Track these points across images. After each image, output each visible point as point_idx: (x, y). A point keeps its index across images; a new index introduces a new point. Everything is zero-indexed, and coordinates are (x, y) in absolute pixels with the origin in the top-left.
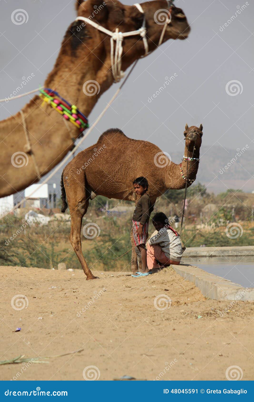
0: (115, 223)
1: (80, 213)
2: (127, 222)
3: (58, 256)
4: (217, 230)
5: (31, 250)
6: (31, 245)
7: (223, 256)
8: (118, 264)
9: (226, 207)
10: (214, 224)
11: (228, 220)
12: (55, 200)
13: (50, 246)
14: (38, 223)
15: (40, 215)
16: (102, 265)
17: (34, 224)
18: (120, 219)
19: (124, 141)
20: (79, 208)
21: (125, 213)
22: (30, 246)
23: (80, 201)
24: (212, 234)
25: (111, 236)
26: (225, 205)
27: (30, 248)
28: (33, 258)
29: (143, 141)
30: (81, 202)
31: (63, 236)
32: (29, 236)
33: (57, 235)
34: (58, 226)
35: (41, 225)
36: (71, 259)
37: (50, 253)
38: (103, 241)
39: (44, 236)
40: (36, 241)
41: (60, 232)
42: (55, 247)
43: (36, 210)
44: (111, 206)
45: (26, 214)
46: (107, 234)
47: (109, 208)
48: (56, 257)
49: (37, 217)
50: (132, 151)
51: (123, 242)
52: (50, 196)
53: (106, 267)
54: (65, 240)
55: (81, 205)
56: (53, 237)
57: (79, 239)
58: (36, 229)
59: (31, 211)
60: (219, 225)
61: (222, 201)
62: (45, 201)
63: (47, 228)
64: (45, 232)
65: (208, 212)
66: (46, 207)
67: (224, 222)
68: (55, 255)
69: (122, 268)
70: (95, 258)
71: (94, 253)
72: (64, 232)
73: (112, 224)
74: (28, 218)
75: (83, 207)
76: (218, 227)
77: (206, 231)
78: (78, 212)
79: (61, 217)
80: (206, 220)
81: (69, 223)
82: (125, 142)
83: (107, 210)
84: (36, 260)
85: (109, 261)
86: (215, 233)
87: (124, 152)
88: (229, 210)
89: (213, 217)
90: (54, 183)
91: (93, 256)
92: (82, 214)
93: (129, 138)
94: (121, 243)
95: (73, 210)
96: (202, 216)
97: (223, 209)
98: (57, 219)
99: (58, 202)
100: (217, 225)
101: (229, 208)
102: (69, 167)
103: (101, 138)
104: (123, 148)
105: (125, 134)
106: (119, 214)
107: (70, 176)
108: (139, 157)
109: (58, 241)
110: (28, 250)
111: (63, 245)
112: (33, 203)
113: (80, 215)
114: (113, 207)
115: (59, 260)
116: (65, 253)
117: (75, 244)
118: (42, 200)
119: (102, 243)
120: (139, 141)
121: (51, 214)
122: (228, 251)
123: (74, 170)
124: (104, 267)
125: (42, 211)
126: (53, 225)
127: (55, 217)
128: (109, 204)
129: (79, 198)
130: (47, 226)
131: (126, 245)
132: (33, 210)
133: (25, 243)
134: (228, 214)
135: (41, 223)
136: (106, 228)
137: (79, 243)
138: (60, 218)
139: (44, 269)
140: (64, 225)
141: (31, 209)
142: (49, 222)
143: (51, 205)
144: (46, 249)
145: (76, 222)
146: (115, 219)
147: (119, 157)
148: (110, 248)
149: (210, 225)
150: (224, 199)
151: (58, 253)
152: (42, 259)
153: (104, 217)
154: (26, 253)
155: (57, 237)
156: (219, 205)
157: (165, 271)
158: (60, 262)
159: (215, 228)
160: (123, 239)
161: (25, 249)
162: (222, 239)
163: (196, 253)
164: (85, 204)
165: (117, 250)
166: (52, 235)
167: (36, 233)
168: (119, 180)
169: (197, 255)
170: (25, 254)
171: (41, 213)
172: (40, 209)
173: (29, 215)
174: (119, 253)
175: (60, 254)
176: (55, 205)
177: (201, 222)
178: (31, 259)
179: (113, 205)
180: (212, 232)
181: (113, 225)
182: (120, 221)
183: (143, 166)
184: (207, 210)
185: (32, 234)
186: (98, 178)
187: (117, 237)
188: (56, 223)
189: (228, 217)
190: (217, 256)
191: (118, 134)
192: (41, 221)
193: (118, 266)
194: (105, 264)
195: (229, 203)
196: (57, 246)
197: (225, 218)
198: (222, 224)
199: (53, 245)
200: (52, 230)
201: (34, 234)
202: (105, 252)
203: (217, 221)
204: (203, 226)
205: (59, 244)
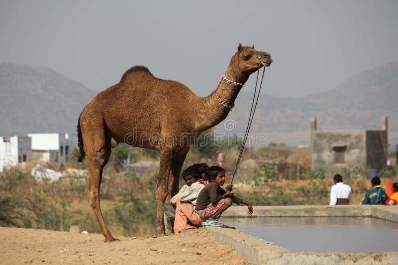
0: (138, 180)
1: (99, 164)
2: (151, 179)
3: (70, 218)
4: (258, 189)
5: (38, 211)
6: (38, 205)
7: (264, 217)
8: (142, 227)
9: (267, 163)
10: (253, 183)
11: (270, 178)
12: (67, 153)
13: (61, 206)
14: (46, 180)
15: (49, 171)
16: (122, 229)
17: (42, 181)
18: (144, 175)
19: (149, 81)
20: (98, 158)
21: (149, 169)
22: (37, 207)
23: (98, 150)
24: (252, 194)
25: (133, 195)
26: (266, 161)
27: (37, 208)
28: (41, 220)
29: (170, 81)
30: (100, 151)
31: (77, 195)
32: (36, 194)
33: (69, 193)
34: (71, 184)
35: (51, 182)
36: (85, 222)
37: (61, 214)
38: (124, 201)
39: (54, 194)
40: (45, 201)
41: (72, 190)
42: (67, 208)
43: (44, 164)
44: (133, 160)
45: (32, 168)
46: (128, 192)
47: (131, 163)
48: (68, 219)
49: (46, 172)
50: (157, 93)
51: (147, 202)
52: (61, 148)
53: (126, 231)
54: (78, 199)
55: (100, 154)
56: (65, 196)
57: (97, 194)
58: (44, 187)
59: (38, 166)
60: (260, 184)
61: (263, 156)
62: (55, 154)
63: (57, 185)
64: (54, 190)
65: (246, 169)
66: (57, 160)
67: (265, 181)
68: (66, 218)
69: (145, 233)
70: (114, 221)
71: (112, 215)
72: (77, 190)
73: (134, 182)
74: (35, 173)
75: (102, 157)
76: (258, 185)
77: (244, 191)
78: (96, 163)
79: (74, 173)
80: (244, 177)
81: (84, 180)
82: (151, 82)
83: (128, 165)
84: (44, 223)
85: (130, 224)
86: (255, 193)
87: (148, 95)
88: (271, 167)
89: (253, 175)
90: (67, 132)
91: (112, 218)
92: (101, 166)
93: (155, 78)
94: (145, 204)
95: (90, 160)
96: (240, 172)
97: (264, 166)
98: (70, 175)
99: (71, 155)
100: (257, 184)
101: (271, 164)
102: (86, 111)
103: (124, 77)
104: (148, 89)
105: (152, 73)
106: (143, 170)
107: (87, 121)
108: (165, 100)
109: (70, 201)
110: (35, 211)
111: (76, 205)
112: (41, 156)
113: (99, 166)
114: (135, 162)
115: (71, 223)
116: (78, 215)
117: (92, 200)
118: (52, 153)
119: (122, 203)
120: (166, 80)
121: (62, 168)
122: (271, 211)
123: (91, 114)
124: (124, 232)
125: (52, 165)
126: (65, 182)
127: (67, 172)
128: (131, 158)
129: (98, 147)
130: (58, 183)
131: (150, 206)
132: (41, 164)
133: (31, 203)
134: (270, 171)
135: (51, 179)
136: (127, 186)
137: (98, 199)
138: (72, 174)
139: (54, 231)
140: (77, 182)
141: (38, 163)
142: (60, 178)
143: (62, 159)
144: (56, 209)
145: (94, 174)
146: (138, 175)
147: (143, 100)
148: (131, 209)
149: (249, 183)
150: (265, 154)
151: (71, 215)
152: (52, 222)
153: (125, 172)
154: (31, 213)
155: (69, 196)
156: (259, 161)
157: (197, 232)
158: (73, 225)
159: (254, 187)
160: (148, 199)
161: (30, 210)
162: (263, 201)
163: (234, 213)
164: (105, 154)
165: (139, 211)
166: (63, 194)
167: (45, 192)
168: (142, 128)
169: (235, 215)
170: (31, 216)
171: (51, 167)
172: (50, 163)
173: (36, 170)
174: (142, 215)
175: (73, 217)
176: (67, 159)
177: (239, 180)
178: (39, 221)
179: (135, 159)
180: (252, 191)
181: (136, 183)
182: (144, 178)
183: (169, 110)
184: (245, 167)
185: (39, 192)
186: (117, 125)
187: (139, 196)
188: (68, 180)
189: (270, 175)
190: (258, 217)
191: (143, 73)
192: (51, 176)
193: (141, 230)
194: (126, 228)
195: (272, 159)
196: (70, 206)
197: (266, 177)
198: (263, 183)
199: (64, 205)
200: (63, 188)
201: (42, 192)
202: (126, 214)
203: (257, 179)
204: (240, 184)
205: (72, 204)
